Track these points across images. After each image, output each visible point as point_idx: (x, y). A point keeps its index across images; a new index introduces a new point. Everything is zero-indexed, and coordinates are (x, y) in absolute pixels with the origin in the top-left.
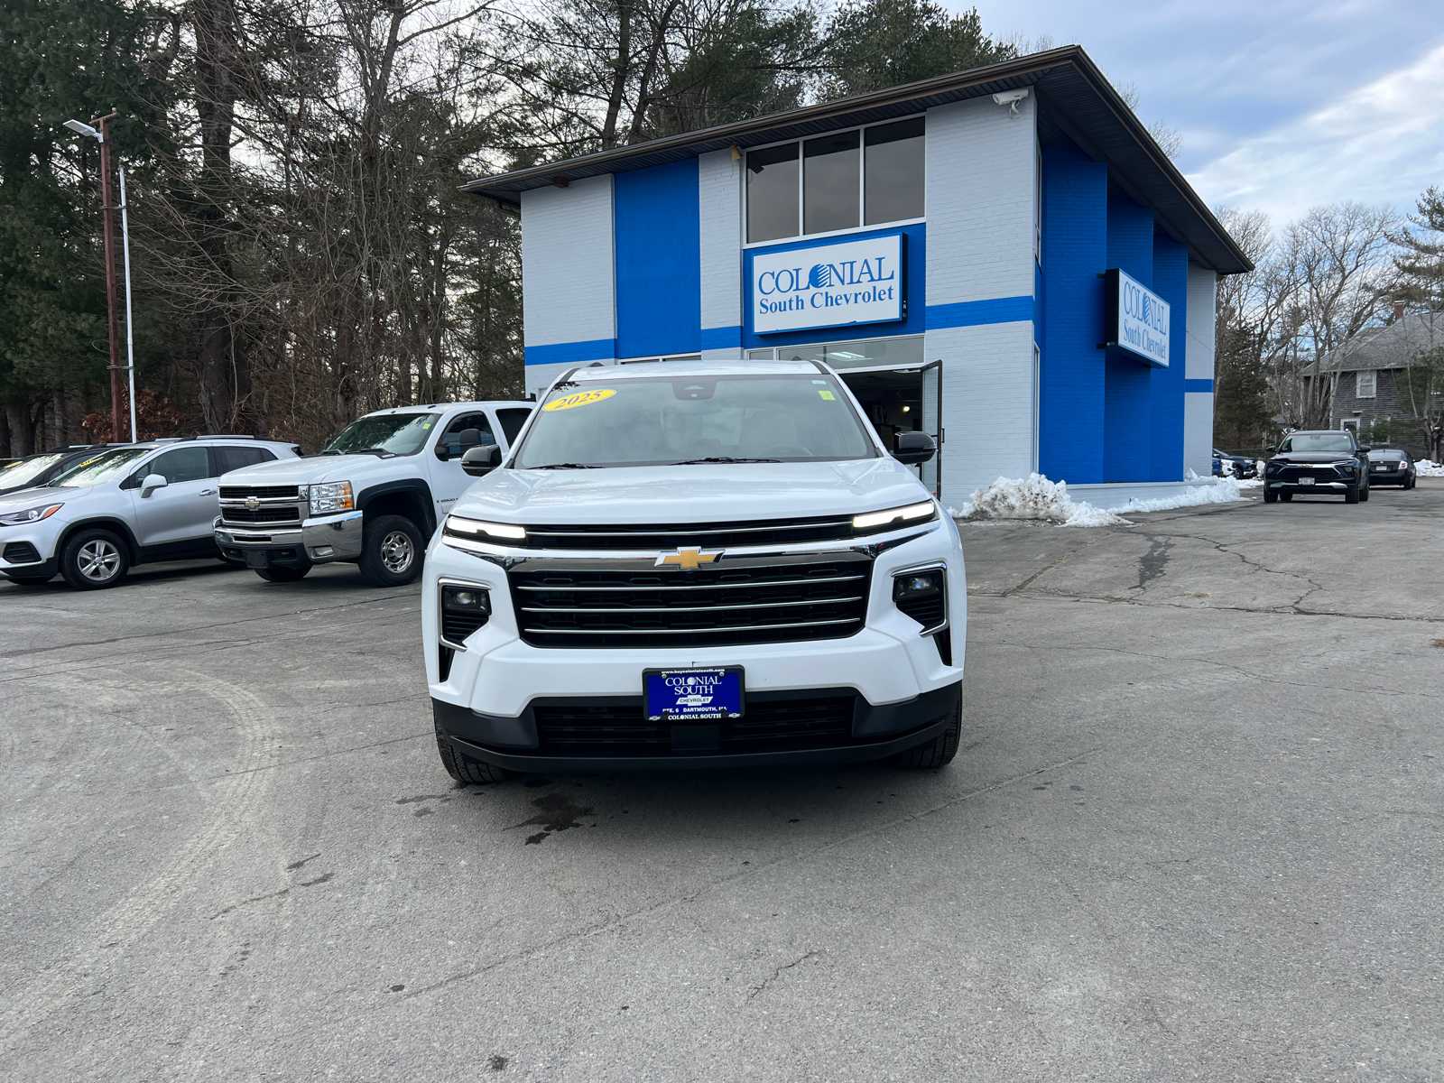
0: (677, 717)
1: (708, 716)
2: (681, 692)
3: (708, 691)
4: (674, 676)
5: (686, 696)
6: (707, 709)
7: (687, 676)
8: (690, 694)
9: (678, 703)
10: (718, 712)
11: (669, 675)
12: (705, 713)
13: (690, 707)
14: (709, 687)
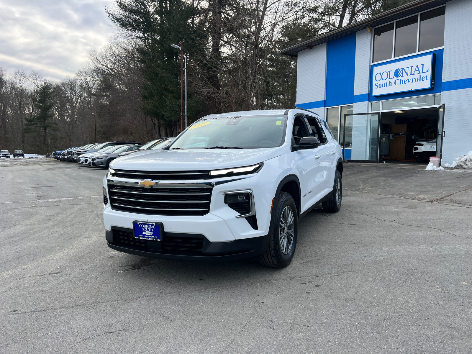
0: (142, 238)
1: (151, 239)
3: (152, 231)
4: (142, 224)
5: (145, 231)
7: (145, 224)
8: (146, 231)
9: (143, 233)
13: (147, 235)
14: (152, 229)
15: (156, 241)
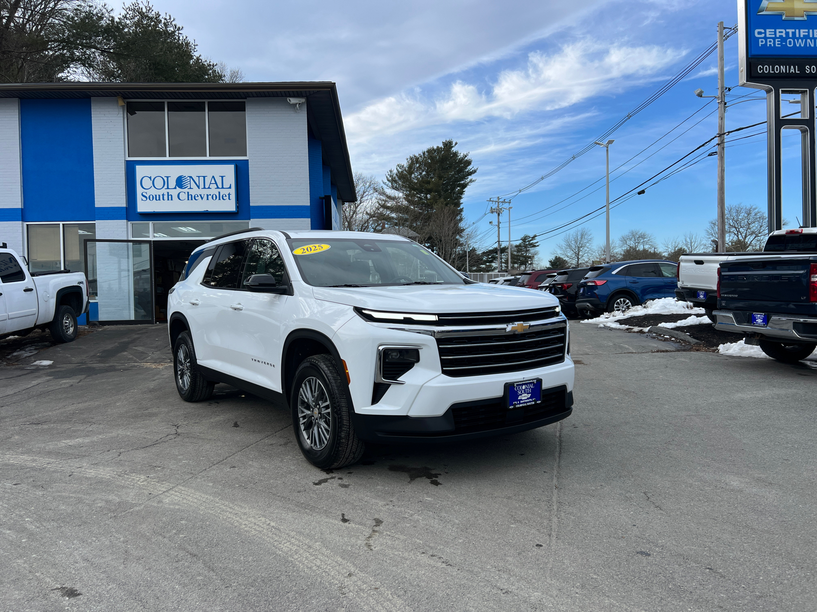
1: (530, 404)
2: (520, 393)
5: (521, 395)
6: (528, 400)
7: (522, 385)
9: (519, 398)
10: (533, 401)
11: (517, 385)
12: (528, 402)
15: (536, 404)
